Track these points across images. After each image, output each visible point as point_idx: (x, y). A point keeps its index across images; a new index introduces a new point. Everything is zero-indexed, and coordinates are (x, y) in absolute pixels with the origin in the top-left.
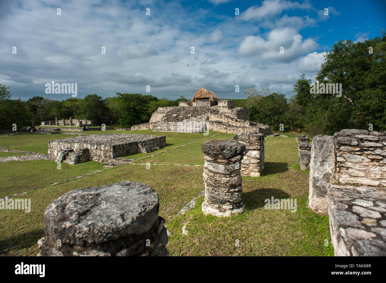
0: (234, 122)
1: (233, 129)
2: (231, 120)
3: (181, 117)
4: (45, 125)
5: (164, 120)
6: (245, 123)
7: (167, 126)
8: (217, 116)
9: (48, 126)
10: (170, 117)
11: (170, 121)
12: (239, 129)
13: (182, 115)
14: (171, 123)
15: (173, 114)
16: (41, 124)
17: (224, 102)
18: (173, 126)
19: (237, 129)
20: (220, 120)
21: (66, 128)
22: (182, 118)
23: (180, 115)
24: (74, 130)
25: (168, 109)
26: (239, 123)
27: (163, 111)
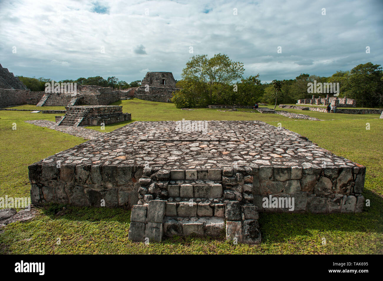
4: (301, 103)
9: (303, 104)
16: (297, 103)
21: (315, 108)
24: (323, 111)
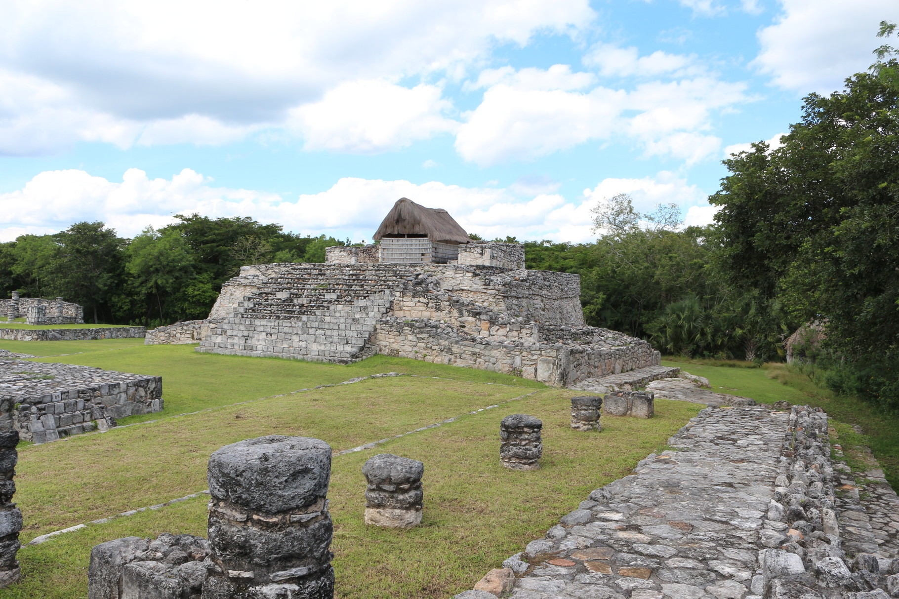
0: (485, 325)
1: (474, 354)
2: (471, 319)
3: (300, 301)
5: (242, 310)
6: (524, 331)
7: (246, 333)
8: (425, 301)
10: (266, 300)
11: (263, 317)
12: (495, 353)
13: (307, 296)
14: (264, 322)
15: (281, 290)
17: (479, 250)
18: (263, 335)
19: (487, 353)
20: (435, 317)
22: (302, 306)
23: (300, 296)
25: (270, 272)
26: (503, 331)
27: (255, 280)
